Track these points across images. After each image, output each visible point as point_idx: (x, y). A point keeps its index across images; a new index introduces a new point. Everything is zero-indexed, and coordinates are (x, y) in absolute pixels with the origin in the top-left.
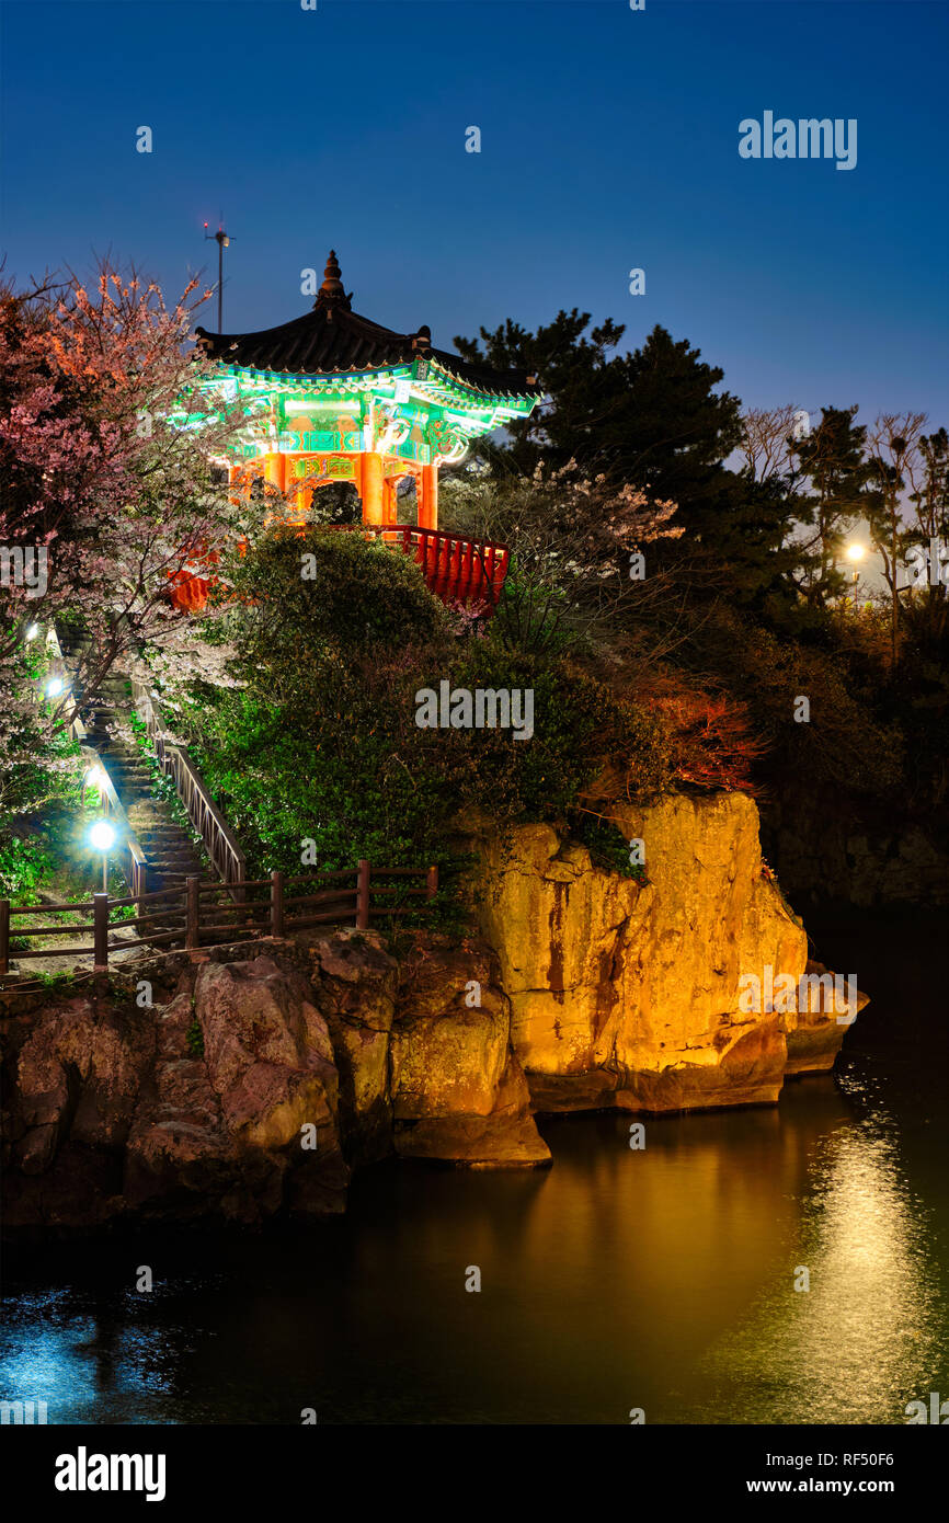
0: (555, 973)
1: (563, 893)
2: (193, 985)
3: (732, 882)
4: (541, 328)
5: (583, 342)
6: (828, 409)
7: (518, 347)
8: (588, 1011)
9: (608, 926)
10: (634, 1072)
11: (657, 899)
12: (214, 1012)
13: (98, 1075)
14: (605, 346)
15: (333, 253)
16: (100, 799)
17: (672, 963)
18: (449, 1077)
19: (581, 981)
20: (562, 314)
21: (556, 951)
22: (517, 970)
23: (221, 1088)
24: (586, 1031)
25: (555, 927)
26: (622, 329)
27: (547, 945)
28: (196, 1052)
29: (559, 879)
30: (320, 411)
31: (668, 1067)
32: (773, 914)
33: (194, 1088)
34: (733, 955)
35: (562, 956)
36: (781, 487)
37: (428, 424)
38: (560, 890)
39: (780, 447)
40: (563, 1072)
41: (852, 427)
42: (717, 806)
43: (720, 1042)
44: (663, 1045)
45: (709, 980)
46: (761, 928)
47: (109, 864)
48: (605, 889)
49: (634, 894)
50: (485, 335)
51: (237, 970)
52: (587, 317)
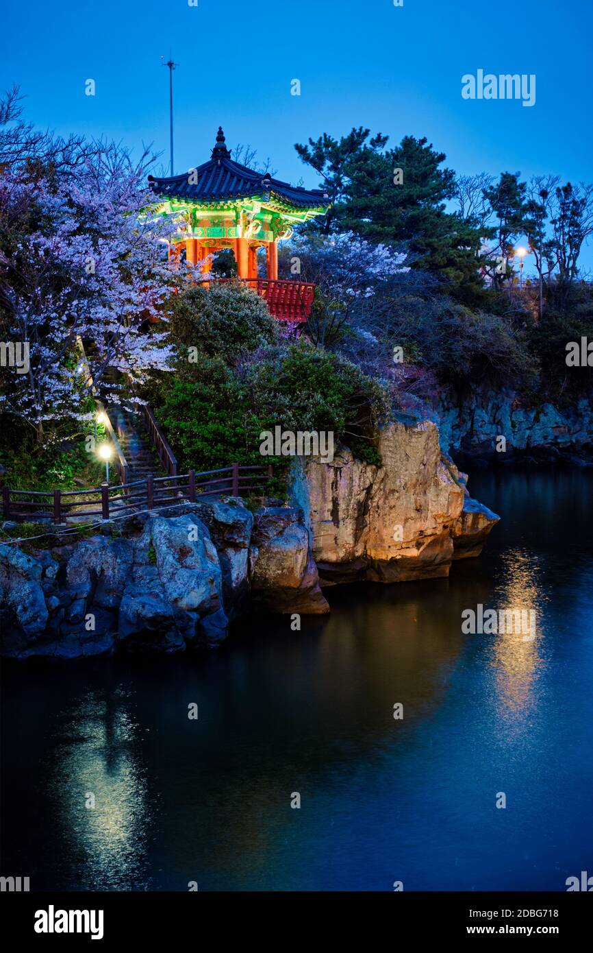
0: (335, 512)
1: (338, 473)
2: (151, 528)
3: (424, 465)
4: (342, 138)
5: (365, 148)
6: (505, 173)
7: (330, 149)
8: (352, 531)
9: (362, 488)
10: (375, 560)
11: (386, 474)
12: (161, 543)
13: (105, 574)
14: (378, 148)
15: (220, 128)
16: (104, 429)
17: (394, 506)
18: (278, 570)
19: (348, 516)
20: (354, 130)
21: (335, 502)
22: (315, 511)
23: (165, 580)
24: (350, 540)
25: (334, 490)
26: (386, 138)
27: (331, 499)
28: (152, 561)
29: (336, 466)
30: (215, 216)
31: (392, 557)
32: (446, 480)
33: (152, 580)
34: (425, 502)
35: (338, 504)
36: (476, 221)
37: (272, 220)
38: (337, 471)
39: (478, 196)
40: (339, 561)
41: (518, 184)
42: (417, 427)
43: (418, 545)
44: (389, 547)
45: (413, 514)
46: (440, 487)
47: (109, 464)
48: (360, 470)
49: (375, 472)
50: (312, 143)
51: (172, 522)
52: (367, 132)
